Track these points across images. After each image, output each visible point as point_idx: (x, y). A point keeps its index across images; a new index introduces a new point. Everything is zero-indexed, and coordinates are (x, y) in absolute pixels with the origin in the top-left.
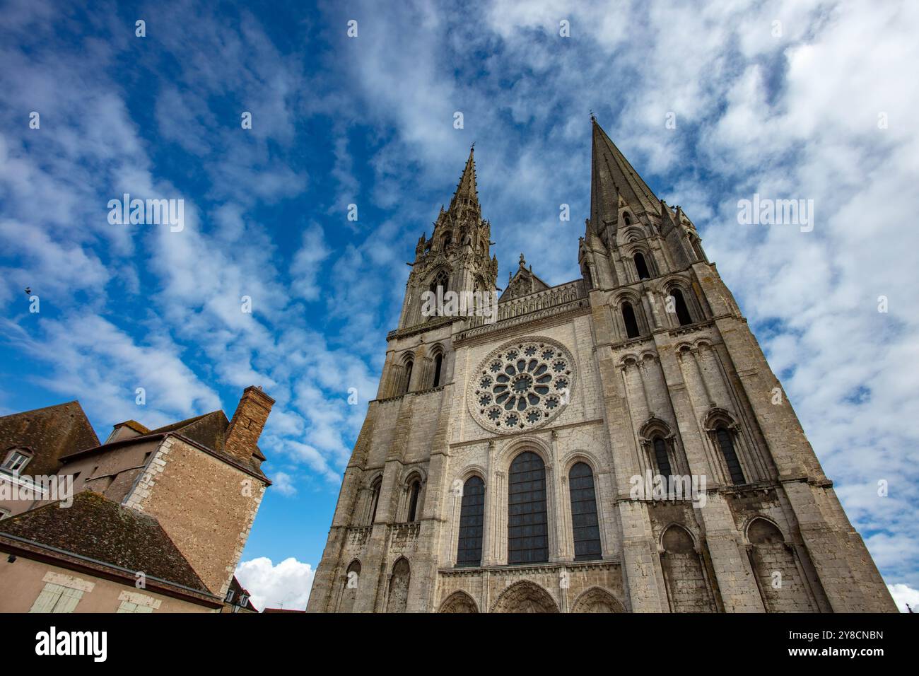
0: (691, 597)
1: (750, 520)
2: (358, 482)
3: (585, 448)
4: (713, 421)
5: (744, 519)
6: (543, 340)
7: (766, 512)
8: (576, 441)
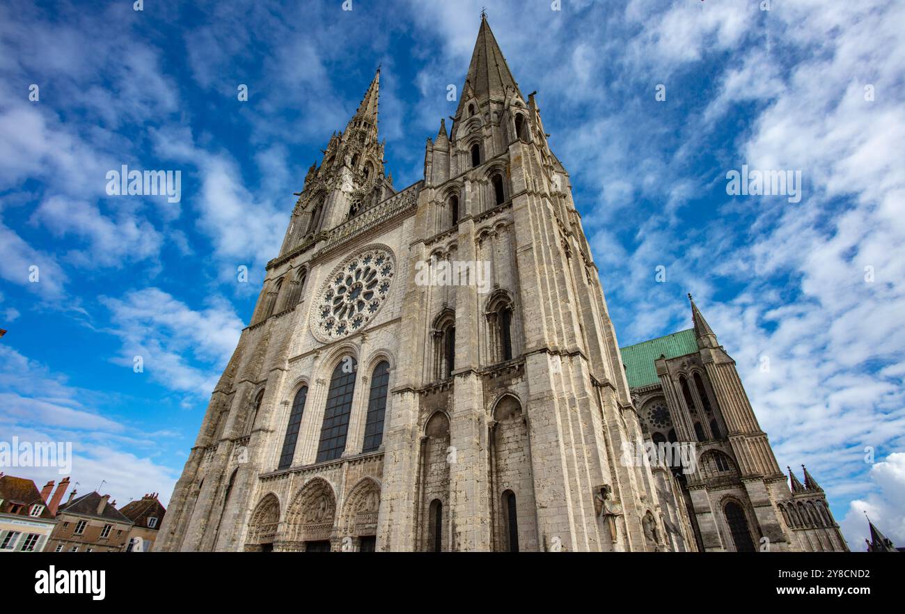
0: (439, 478)
1: (498, 398)
3: (386, 347)
4: (496, 304)
5: (495, 397)
6: (378, 247)
7: (512, 388)
8: (381, 341)
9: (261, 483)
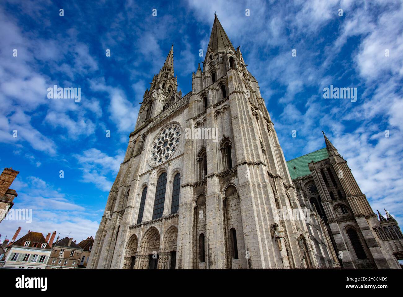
0: (203, 224)
1: (227, 186)
2: (113, 197)
3: (178, 167)
4: (224, 143)
5: (225, 186)
6: (174, 123)
7: (232, 181)
8: (176, 164)
9: (130, 230)
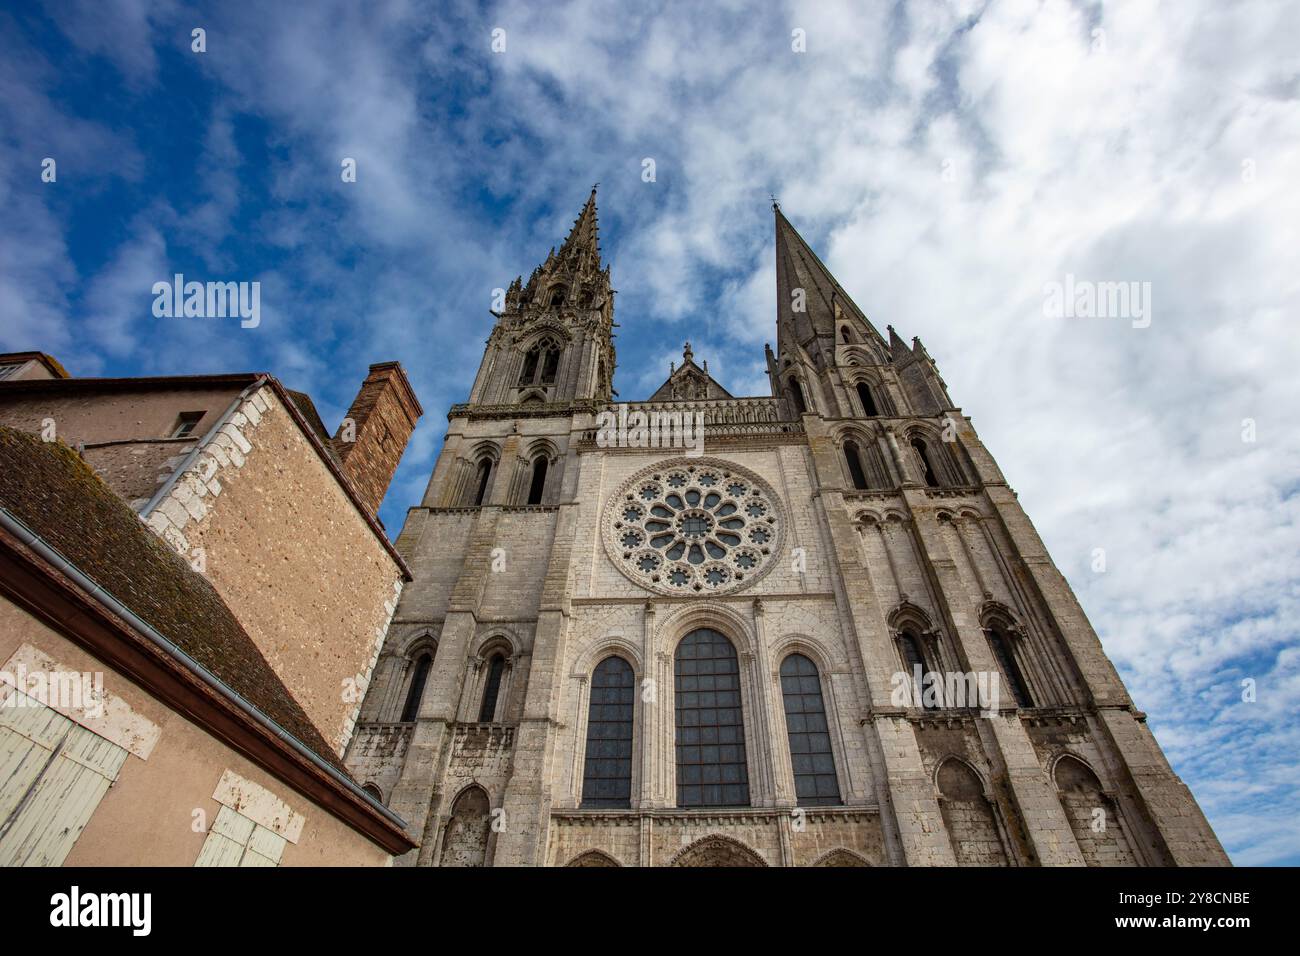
1: (1055, 758)
3: (808, 633)
4: (989, 618)
5: (1048, 756)
6: (729, 469)
8: (793, 621)
9: (556, 827)
